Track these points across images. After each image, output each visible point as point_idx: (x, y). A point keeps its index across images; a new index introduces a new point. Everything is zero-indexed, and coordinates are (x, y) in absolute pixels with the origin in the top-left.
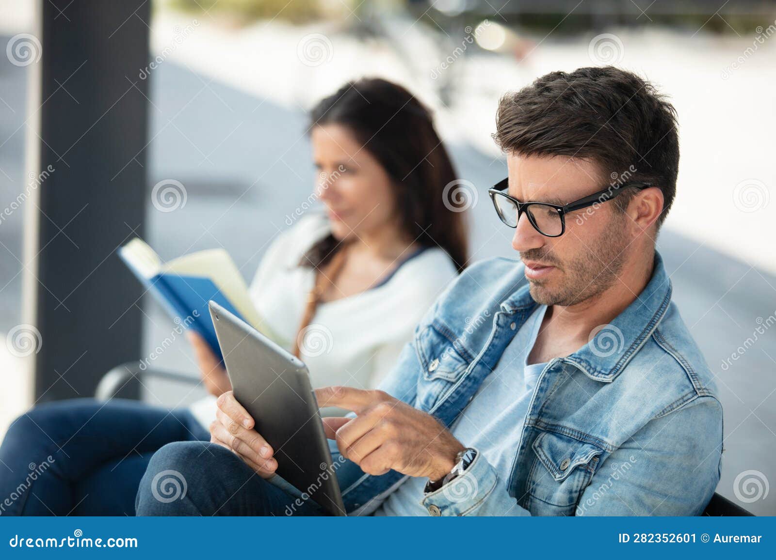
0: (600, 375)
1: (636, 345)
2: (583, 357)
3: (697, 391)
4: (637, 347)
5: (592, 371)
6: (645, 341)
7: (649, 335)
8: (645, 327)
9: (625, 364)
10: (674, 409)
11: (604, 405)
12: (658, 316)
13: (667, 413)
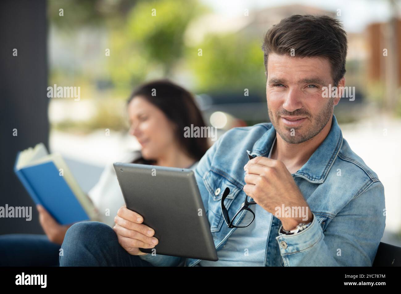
0: (316, 180)
1: (331, 162)
2: (304, 172)
3: (372, 179)
4: (332, 162)
5: (311, 178)
6: (335, 159)
7: (337, 155)
8: (334, 151)
9: (328, 172)
10: (363, 190)
11: (321, 195)
12: (339, 145)
13: (360, 193)
